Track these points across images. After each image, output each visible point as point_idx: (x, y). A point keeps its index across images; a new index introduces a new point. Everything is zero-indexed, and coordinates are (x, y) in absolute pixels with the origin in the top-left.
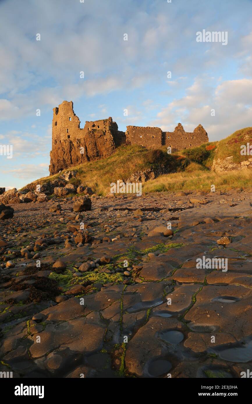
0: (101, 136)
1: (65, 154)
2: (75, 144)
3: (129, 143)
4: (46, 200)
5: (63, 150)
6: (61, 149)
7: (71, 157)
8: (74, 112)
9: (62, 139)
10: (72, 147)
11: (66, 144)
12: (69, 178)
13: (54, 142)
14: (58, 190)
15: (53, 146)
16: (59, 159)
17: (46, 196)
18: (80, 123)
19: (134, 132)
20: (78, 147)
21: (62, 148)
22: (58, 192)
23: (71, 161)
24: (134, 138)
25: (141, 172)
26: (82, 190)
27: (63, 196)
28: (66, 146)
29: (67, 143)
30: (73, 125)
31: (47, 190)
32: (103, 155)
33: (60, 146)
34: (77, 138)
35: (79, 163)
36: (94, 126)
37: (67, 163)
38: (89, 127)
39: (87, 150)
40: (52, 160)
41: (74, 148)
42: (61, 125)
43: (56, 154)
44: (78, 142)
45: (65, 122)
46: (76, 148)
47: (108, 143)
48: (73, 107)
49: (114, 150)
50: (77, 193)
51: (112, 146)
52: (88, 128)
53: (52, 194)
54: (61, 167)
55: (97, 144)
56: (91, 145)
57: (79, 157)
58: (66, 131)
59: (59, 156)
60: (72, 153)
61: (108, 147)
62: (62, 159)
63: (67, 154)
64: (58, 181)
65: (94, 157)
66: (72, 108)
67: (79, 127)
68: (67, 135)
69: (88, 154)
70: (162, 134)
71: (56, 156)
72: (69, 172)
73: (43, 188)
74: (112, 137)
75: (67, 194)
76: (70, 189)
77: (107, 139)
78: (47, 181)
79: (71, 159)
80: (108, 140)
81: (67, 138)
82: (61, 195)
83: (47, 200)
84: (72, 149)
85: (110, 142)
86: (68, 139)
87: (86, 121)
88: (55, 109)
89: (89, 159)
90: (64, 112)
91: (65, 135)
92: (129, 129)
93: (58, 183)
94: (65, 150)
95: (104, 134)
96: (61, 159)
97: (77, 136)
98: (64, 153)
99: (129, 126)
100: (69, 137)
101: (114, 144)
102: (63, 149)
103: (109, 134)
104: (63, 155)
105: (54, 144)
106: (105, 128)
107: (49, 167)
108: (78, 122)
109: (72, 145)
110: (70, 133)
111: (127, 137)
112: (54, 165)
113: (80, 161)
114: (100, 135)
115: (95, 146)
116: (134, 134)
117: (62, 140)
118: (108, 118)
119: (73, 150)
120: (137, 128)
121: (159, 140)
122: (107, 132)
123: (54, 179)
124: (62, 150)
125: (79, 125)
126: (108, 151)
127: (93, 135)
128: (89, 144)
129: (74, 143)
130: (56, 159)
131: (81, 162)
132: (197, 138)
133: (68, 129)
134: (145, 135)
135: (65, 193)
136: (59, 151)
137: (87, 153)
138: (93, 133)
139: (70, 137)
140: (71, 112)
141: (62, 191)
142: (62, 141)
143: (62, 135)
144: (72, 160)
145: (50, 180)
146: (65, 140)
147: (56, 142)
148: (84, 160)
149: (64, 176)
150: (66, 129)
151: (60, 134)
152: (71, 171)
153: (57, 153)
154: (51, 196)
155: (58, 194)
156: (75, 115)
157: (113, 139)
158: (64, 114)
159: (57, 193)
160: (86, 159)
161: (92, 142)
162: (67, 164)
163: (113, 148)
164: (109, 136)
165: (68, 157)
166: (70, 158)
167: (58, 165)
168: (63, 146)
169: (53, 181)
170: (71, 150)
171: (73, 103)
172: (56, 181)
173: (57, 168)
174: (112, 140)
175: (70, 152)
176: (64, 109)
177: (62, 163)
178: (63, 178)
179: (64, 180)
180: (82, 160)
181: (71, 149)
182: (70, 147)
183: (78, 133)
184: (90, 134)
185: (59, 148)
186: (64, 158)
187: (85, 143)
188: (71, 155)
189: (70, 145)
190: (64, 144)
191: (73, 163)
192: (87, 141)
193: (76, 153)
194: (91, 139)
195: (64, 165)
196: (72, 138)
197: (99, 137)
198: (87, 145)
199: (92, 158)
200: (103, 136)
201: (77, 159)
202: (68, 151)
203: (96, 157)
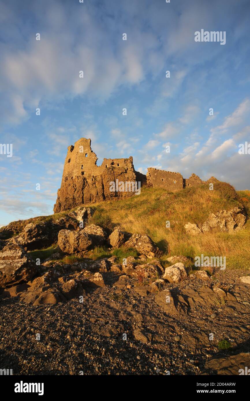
0: (121, 173)
1: (76, 191)
2: (90, 181)
3: (151, 186)
5: (75, 187)
6: (72, 185)
7: (83, 195)
8: (91, 149)
9: (75, 175)
10: (86, 184)
11: (79, 181)
12: (83, 217)
13: (64, 179)
14: (69, 236)
15: (62, 183)
16: (68, 197)
18: (97, 160)
19: (156, 174)
20: (93, 184)
21: (73, 185)
22: (68, 241)
23: (83, 200)
24: (156, 181)
25: (225, 212)
26: (123, 239)
27: (78, 252)
28: (79, 183)
29: (81, 180)
30: (90, 161)
31: (43, 234)
32: (122, 196)
33: (72, 182)
34: (92, 175)
35: (92, 202)
36: (113, 164)
37: (77, 202)
38: (107, 165)
39: (104, 188)
40: (59, 198)
41: (88, 185)
42: (74, 161)
43: (65, 191)
44: (94, 179)
45: (81, 158)
46: (91, 186)
50: (111, 246)
52: (106, 166)
53: (51, 246)
54: (69, 206)
56: (109, 182)
57: (93, 196)
58: (80, 167)
59: (68, 194)
60: (85, 191)
62: (71, 197)
63: (78, 191)
64: (65, 221)
65: (111, 197)
66: (89, 145)
67: (96, 164)
68: (81, 171)
69: (105, 192)
70: (182, 180)
71: (65, 194)
74: (135, 176)
75: (89, 248)
76: (95, 235)
77: (129, 178)
78: (47, 219)
79: (83, 197)
81: (80, 174)
82: (75, 250)
84: (86, 186)
85: (132, 181)
86: (81, 176)
87: (105, 159)
88: (70, 147)
89: (104, 198)
91: (78, 171)
92: (150, 171)
93: (65, 223)
94: (77, 186)
95: (126, 172)
96: (70, 197)
97: (93, 173)
98: (76, 190)
99: (151, 168)
100: (83, 173)
102: (74, 186)
103: (131, 172)
104: (73, 192)
105: (64, 181)
106: (126, 165)
107: (54, 206)
108: (95, 159)
109: (86, 181)
110: (84, 169)
111: (148, 178)
112: (60, 204)
113: (94, 200)
114: (121, 172)
116: (156, 177)
117: (74, 177)
118: (128, 158)
119: (86, 187)
120: (159, 171)
121: (181, 186)
122: (129, 169)
123: (60, 217)
124: (73, 187)
125: (96, 162)
127: (113, 172)
128: (107, 181)
129: (88, 180)
130: (64, 197)
131: (95, 201)
134: (167, 179)
135: (86, 246)
136: (70, 188)
137: (104, 192)
138: (112, 170)
139: (85, 173)
140: (88, 148)
141: (78, 239)
143: (74, 171)
144: (84, 199)
145: (53, 217)
146: (78, 177)
148: (100, 199)
149: (76, 214)
150: (80, 165)
151: (72, 170)
152: (88, 208)
153: (67, 190)
155: (67, 248)
156: (92, 151)
157: (135, 178)
159: (64, 244)
160: (102, 199)
161: (111, 179)
162: (77, 203)
164: (132, 174)
165: (79, 195)
166: (81, 197)
167: (65, 204)
168: (75, 183)
169: (57, 220)
170: (84, 188)
171: (91, 141)
172: (63, 220)
174: (134, 179)
175: (83, 189)
177: (71, 201)
178: (75, 216)
179: (75, 219)
180: (97, 200)
181: (84, 186)
182: (83, 184)
183: (95, 169)
184: (109, 171)
185: (70, 184)
186: (73, 196)
187: (102, 180)
188: (83, 193)
189: (83, 181)
190: (77, 180)
191: (84, 202)
192: (105, 178)
193: (90, 191)
194: (110, 175)
195: (73, 205)
196: (86, 175)
197: (119, 175)
198: (105, 182)
199: (108, 197)
200: (124, 174)
201: (90, 198)
202: (81, 189)
203: (114, 198)
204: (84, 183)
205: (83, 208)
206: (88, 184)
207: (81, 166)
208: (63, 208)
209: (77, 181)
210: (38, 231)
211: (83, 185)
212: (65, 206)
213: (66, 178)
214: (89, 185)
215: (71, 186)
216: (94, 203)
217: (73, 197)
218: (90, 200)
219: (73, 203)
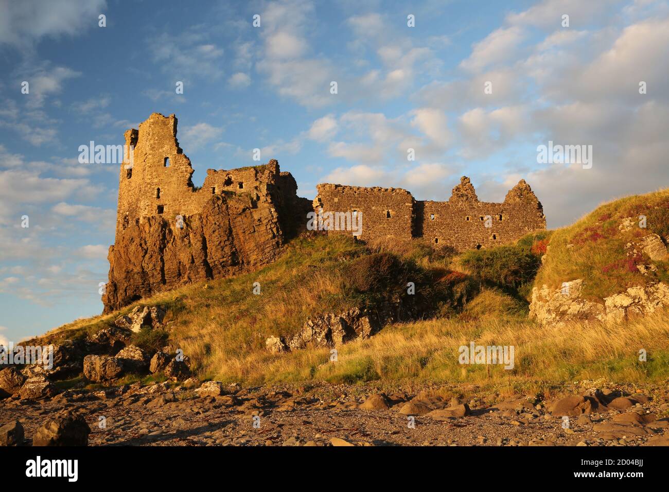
0: (244, 210)
1: (147, 256)
2: (177, 226)
3: (322, 231)
4: (44, 394)
5: (143, 245)
6: (137, 241)
7: (163, 264)
8: (177, 145)
9: (143, 214)
10: (168, 237)
11: (152, 229)
12: (142, 325)
13: (122, 221)
14: (95, 363)
15: (117, 232)
16: (131, 269)
17: (47, 383)
18: (191, 174)
19: (336, 200)
20: (183, 238)
21: (139, 239)
22: (94, 369)
23: (163, 275)
25: (333, 316)
26: (162, 364)
27: (106, 380)
28: (152, 233)
29: (155, 227)
30: (174, 179)
32: (249, 263)
33: (137, 233)
34: (182, 214)
35: (182, 281)
36: (228, 182)
37: (152, 280)
38: (216, 186)
39: (207, 248)
40: (111, 270)
41: (172, 240)
42: (141, 176)
43: (123, 255)
44: (185, 225)
45: (154, 169)
46: (179, 242)
47: (263, 228)
48: (175, 131)
49: (278, 250)
50: (151, 373)
51: (274, 236)
52: (214, 189)
53: (78, 375)
54: (135, 291)
55: (234, 230)
56: (216, 233)
57: (184, 266)
58: (153, 194)
59: (130, 261)
60: (167, 255)
61: (263, 240)
62: (137, 269)
63: (152, 256)
64: (108, 335)
65: (223, 267)
66: (172, 134)
67: (189, 184)
68: (157, 203)
69: (209, 257)
70: (413, 207)
71: (122, 261)
72: (145, 309)
73: (60, 354)
74: (275, 215)
75: (119, 375)
77: (262, 219)
79: (162, 270)
80: (265, 222)
81: (155, 213)
82: (102, 378)
83: (48, 394)
84: (168, 242)
85: (269, 227)
86: (157, 216)
87: (210, 170)
88: (130, 133)
89: (209, 273)
90: (152, 142)
91: (150, 203)
92: (323, 194)
93: (108, 339)
94: (148, 244)
95: (255, 206)
96: (135, 270)
97: (183, 208)
98: (146, 253)
99: (324, 186)
100: (161, 209)
101: (281, 232)
102: (143, 242)
103: (266, 205)
104: (140, 258)
105: (121, 228)
106: (256, 188)
108: (186, 171)
109: (167, 231)
110: (165, 200)
112: (115, 285)
113: (186, 276)
114: (242, 207)
115: (228, 237)
116: (337, 206)
117: (141, 218)
119: (170, 245)
120: (346, 190)
121: (406, 224)
122: (262, 199)
123: (99, 327)
124: (141, 245)
126: (263, 250)
127: (224, 207)
128: (211, 230)
129: (172, 228)
130: (121, 268)
131: (189, 278)
132: (512, 217)
133: (159, 189)
134: (367, 209)
135: (114, 374)
136: (133, 248)
137: (206, 256)
138: (224, 201)
139: (165, 209)
140: (171, 143)
141: (104, 365)
142: (141, 222)
143: (142, 204)
144: (166, 272)
145: (88, 330)
146: (149, 219)
147: (126, 220)
148: (198, 273)
149: (130, 321)
150: (154, 189)
151: (138, 200)
152: (152, 307)
153: (127, 252)
154: (74, 379)
155: (93, 376)
156: (180, 151)
157: (275, 220)
158: (152, 148)
159: (90, 372)
160: (202, 273)
161: (222, 225)
162: (151, 282)
163: (277, 243)
164: (267, 210)
165: (154, 266)
166: (158, 268)
167: (126, 285)
168: (143, 235)
169: (95, 335)
170: (165, 247)
172: (104, 333)
173: (124, 294)
174: (273, 221)
175: (161, 250)
176: (153, 134)
177: (138, 279)
178: (127, 325)
179: (128, 330)
180: (192, 275)
181: (164, 243)
182: (161, 238)
183: (187, 199)
184: (216, 205)
185: (132, 239)
186: (142, 268)
187: (202, 227)
188: (162, 260)
189: (161, 232)
190: (147, 229)
191: (167, 281)
192: (207, 222)
193: (178, 253)
194: (217, 216)
195: (144, 287)
196: (167, 215)
197: (240, 214)
198: (207, 233)
199: (218, 269)
200: (252, 210)
201: (179, 270)
202: (157, 249)
203: (230, 268)
204: (164, 235)
205: (144, 307)
206: (173, 237)
207: (156, 192)
208: (122, 294)
209: (147, 231)
211: (162, 240)
212: (126, 291)
213: (125, 218)
214: (174, 239)
215: (135, 243)
216: (185, 283)
217: (141, 270)
218: (179, 275)
219: (143, 284)
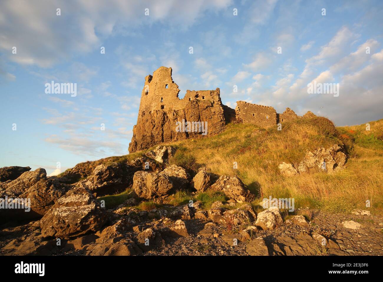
0: (207, 107)
1: (155, 128)
2: (170, 116)
3: (240, 121)
5: (153, 123)
7: (163, 132)
8: (172, 79)
9: (153, 110)
10: (166, 120)
11: (158, 115)
12: (162, 157)
13: (141, 114)
14: (146, 179)
15: (139, 119)
16: (145, 134)
18: (179, 92)
19: (246, 108)
20: (174, 120)
21: (151, 120)
22: (145, 185)
23: (163, 138)
24: (245, 116)
26: (209, 182)
27: (157, 197)
28: (157, 119)
29: (160, 115)
30: (170, 93)
31: (116, 177)
33: (150, 118)
34: (173, 109)
35: (173, 140)
36: (197, 96)
37: (156, 140)
38: (191, 97)
40: (134, 136)
41: (168, 121)
42: (153, 93)
44: (175, 114)
45: (160, 89)
46: (172, 122)
47: (216, 116)
48: (171, 74)
49: (223, 127)
50: (195, 190)
51: (221, 121)
52: (190, 99)
53: (125, 190)
54: (146, 145)
55: (201, 117)
56: (193, 117)
57: (174, 133)
58: (159, 100)
59: (145, 130)
60: (165, 127)
61: (215, 122)
62: (149, 134)
63: (157, 128)
64: (142, 161)
65: (195, 134)
66: (170, 75)
67: (177, 96)
68: (161, 104)
70: (276, 116)
71: (142, 131)
74: (223, 110)
75: (170, 192)
76: (176, 178)
77: (216, 112)
78: (120, 160)
79: (162, 135)
80: (217, 113)
81: (160, 108)
82: (153, 194)
84: (166, 122)
85: (219, 116)
86: (161, 110)
87: (188, 90)
88: (148, 77)
89: (188, 137)
90: (160, 78)
91: (157, 104)
92: (240, 105)
93: (141, 164)
94: (156, 122)
95: (212, 106)
96: (148, 135)
97: (174, 106)
98: (154, 126)
99: (240, 102)
100: (162, 107)
101: (224, 119)
102: (153, 121)
103: (218, 106)
104: (151, 128)
105: (141, 117)
106: (212, 98)
107: (130, 145)
108: (176, 90)
109: (166, 117)
110: (164, 103)
111: (237, 113)
112: (136, 143)
113: (175, 138)
114: (206, 105)
115: (198, 119)
116: (246, 111)
118: (215, 89)
119: (167, 123)
120: (250, 105)
122: (216, 103)
124: (152, 123)
125: (178, 94)
126: (215, 127)
127: (197, 105)
128: (190, 116)
129: (168, 115)
130: (140, 134)
131: (177, 139)
133: (162, 98)
134: (259, 114)
135: (165, 190)
136: (147, 124)
138: (197, 103)
139: (165, 107)
140: (169, 78)
141: (156, 181)
142: (152, 113)
143: (153, 105)
144: (164, 136)
146: (157, 111)
147: (143, 114)
148: (182, 136)
149: (155, 154)
150: (160, 98)
151: (151, 103)
152: (168, 146)
153: (144, 127)
154: (122, 194)
155: (144, 192)
156: (173, 82)
157: (223, 113)
158: (160, 80)
159: (140, 188)
160: (184, 136)
161: (196, 113)
162: (156, 141)
163: (223, 124)
164: (218, 108)
165: (159, 132)
166: (161, 134)
167: (142, 142)
168: (153, 118)
169: (133, 161)
170: (164, 124)
171: (172, 70)
172: (139, 160)
173: (140, 147)
174: (221, 113)
175: (162, 125)
176: (161, 75)
177: (149, 139)
178: (153, 156)
179: (154, 160)
180: (179, 137)
181: (164, 122)
182: (163, 119)
183: (176, 103)
184: (193, 104)
185: (147, 120)
186: (152, 133)
187: (185, 114)
188: (163, 130)
189: (163, 116)
190: (155, 115)
191: (164, 140)
192: (188, 112)
193: (171, 127)
194: (193, 109)
195: (152, 143)
196: (166, 109)
197: (205, 109)
198: (188, 117)
199: (192, 135)
200: (210, 108)
201: (171, 135)
202: (160, 125)
203: (198, 135)
204: (164, 118)
205: (163, 147)
206: (169, 119)
207: (161, 99)
208: (139, 147)
209: (155, 116)
210: (110, 174)
211: (163, 120)
212: (141, 145)
213: (143, 112)
214: (169, 120)
215: (149, 122)
216: (175, 141)
217: (151, 135)
218: (171, 138)
219: (151, 142)
